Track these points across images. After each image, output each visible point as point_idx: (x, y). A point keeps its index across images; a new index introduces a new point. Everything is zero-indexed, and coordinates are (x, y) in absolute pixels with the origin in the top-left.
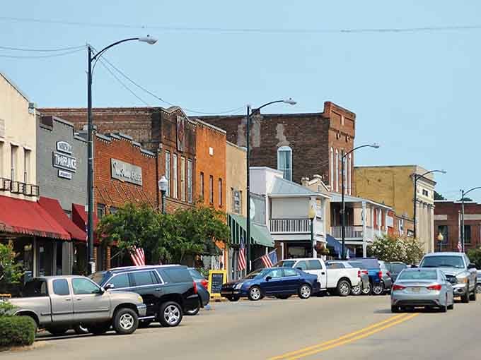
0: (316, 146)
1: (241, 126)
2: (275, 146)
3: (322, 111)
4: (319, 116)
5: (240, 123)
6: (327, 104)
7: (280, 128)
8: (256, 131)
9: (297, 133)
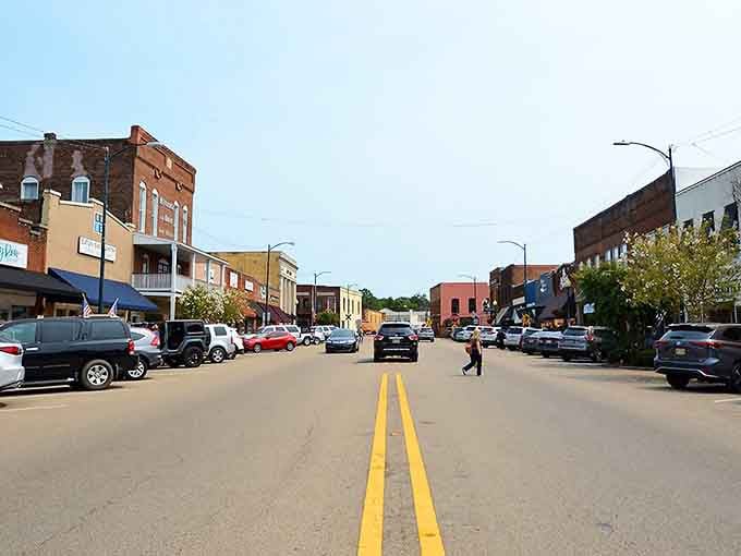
0: (119, 177)
1: (30, 153)
2: (69, 177)
3: (128, 136)
4: (125, 141)
5: (30, 150)
6: (135, 129)
7: (77, 156)
8: (48, 160)
9: (97, 161)
